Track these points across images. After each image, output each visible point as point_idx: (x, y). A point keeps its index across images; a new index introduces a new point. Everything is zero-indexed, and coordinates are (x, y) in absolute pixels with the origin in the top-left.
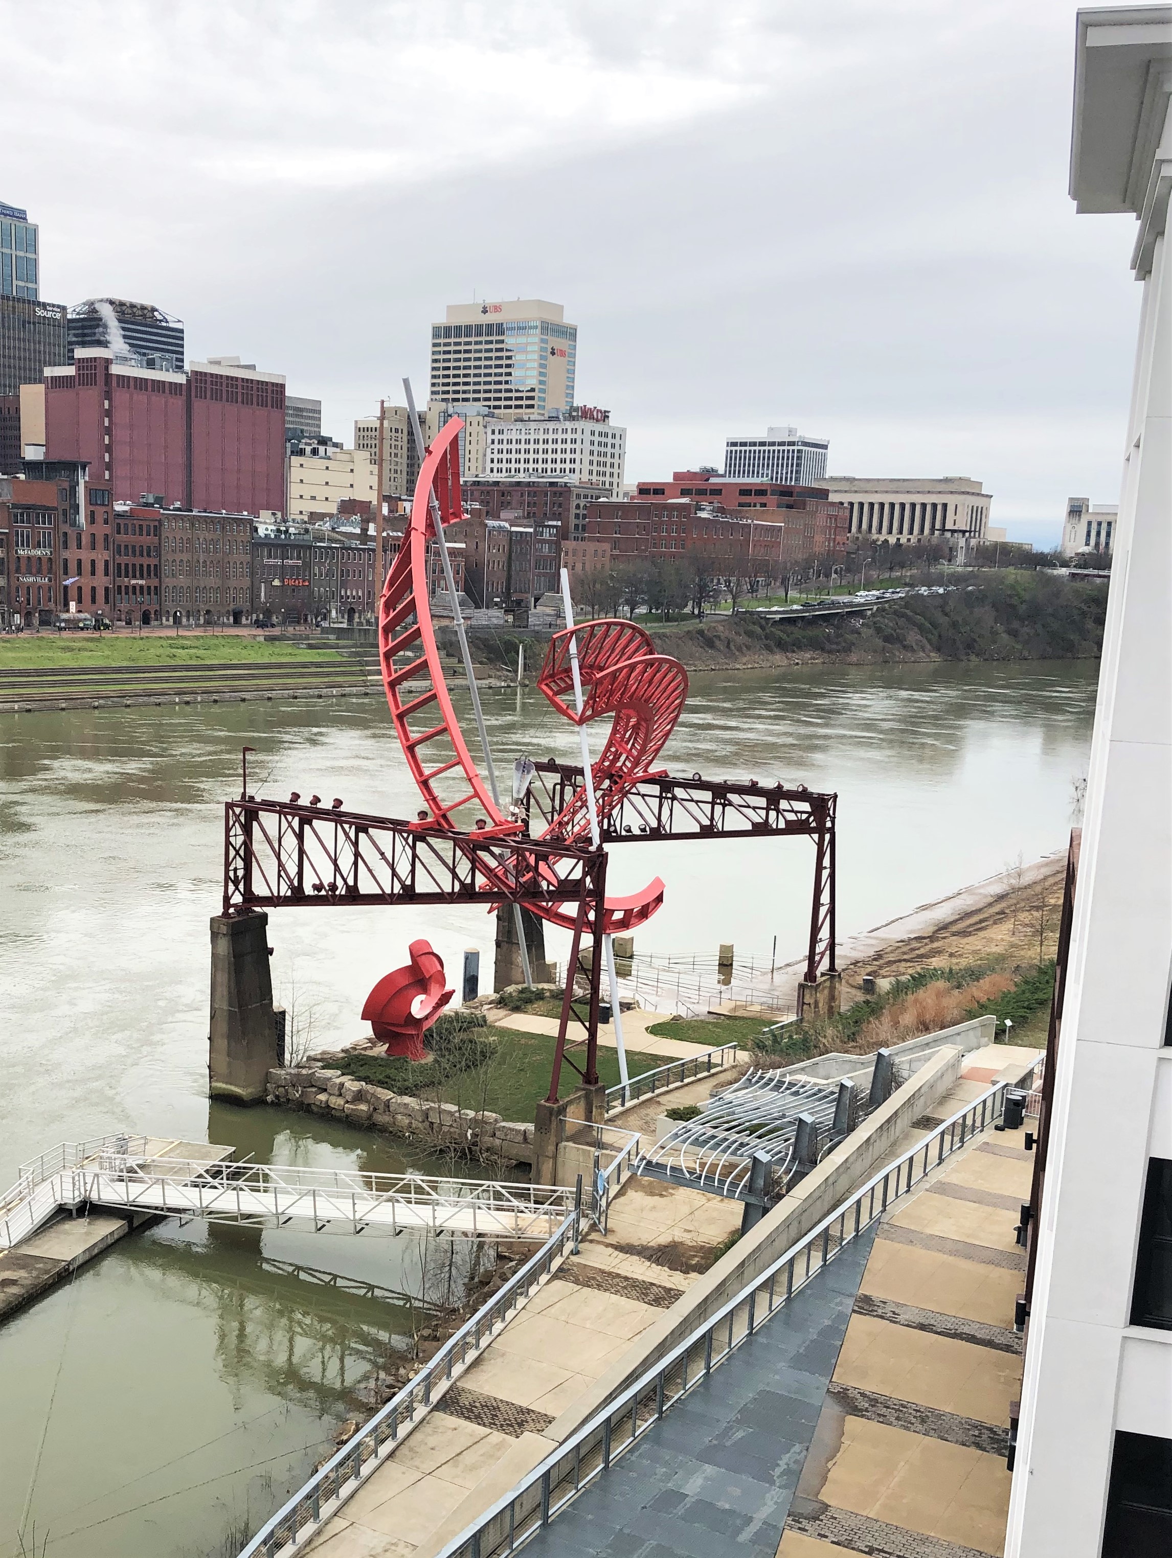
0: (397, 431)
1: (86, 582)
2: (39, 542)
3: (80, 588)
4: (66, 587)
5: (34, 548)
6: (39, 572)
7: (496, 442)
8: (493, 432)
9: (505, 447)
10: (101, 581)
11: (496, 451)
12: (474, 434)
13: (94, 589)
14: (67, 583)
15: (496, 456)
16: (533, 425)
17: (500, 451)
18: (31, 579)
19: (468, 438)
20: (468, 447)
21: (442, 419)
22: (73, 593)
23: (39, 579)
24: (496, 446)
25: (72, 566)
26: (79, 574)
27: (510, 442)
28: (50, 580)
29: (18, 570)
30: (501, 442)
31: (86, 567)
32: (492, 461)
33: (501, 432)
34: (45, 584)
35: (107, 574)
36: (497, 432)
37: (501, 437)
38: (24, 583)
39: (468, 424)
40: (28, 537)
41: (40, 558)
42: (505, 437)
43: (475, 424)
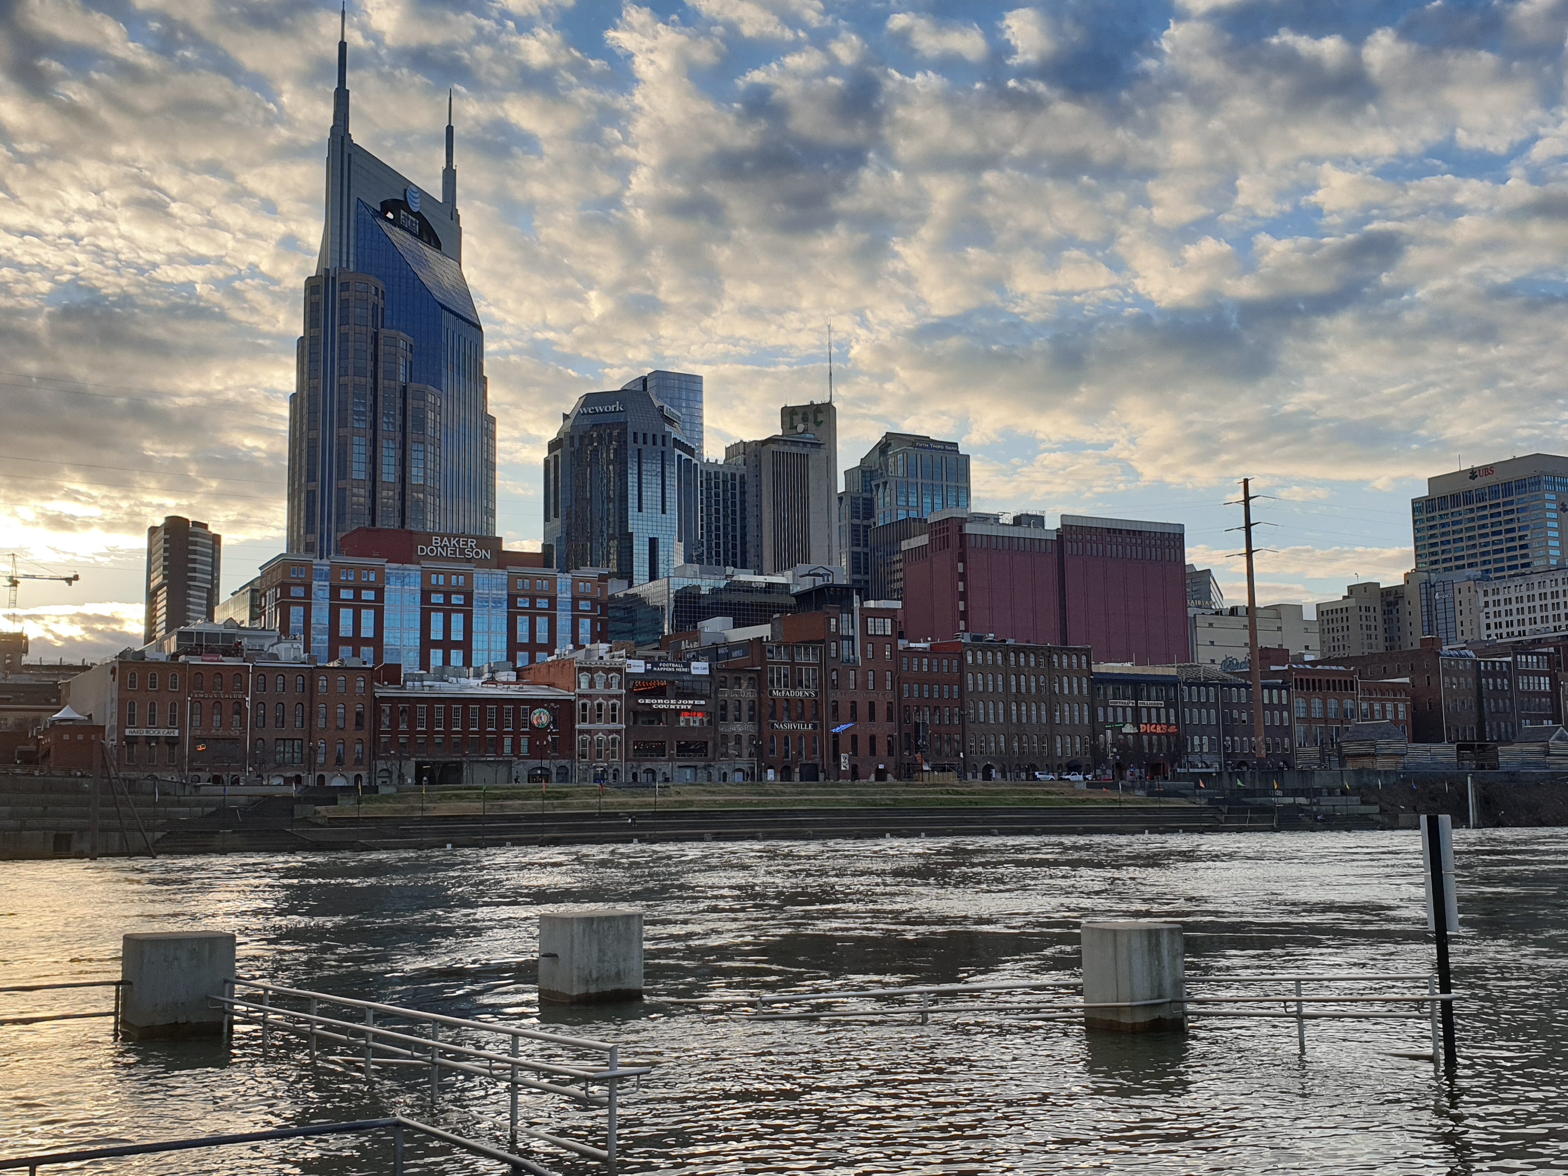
0: (1367, 609)
1: (864, 729)
2: (801, 682)
3: (854, 738)
4: (836, 735)
5: (794, 688)
6: (800, 717)
7: (1491, 604)
8: (1486, 593)
9: (1503, 608)
10: (883, 728)
11: (1491, 615)
12: (1465, 603)
13: (873, 739)
14: (837, 730)
15: (1492, 621)
16: (1535, 579)
17: (1497, 614)
18: (790, 726)
19: (1458, 608)
20: (1459, 618)
21: (1423, 591)
22: (845, 742)
23: (800, 727)
24: (1491, 609)
25: (845, 710)
26: (854, 717)
27: (1508, 601)
28: (815, 726)
29: (773, 715)
30: (1497, 603)
31: (863, 710)
32: (1488, 627)
33: (1496, 592)
34: (807, 732)
35: (890, 718)
36: (1490, 592)
37: (1496, 598)
38: (780, 732)
39: (1456, 591)
40: (786, 676)
41: (802, 701)
42: (1501, 597)
43: (1464, 590)
